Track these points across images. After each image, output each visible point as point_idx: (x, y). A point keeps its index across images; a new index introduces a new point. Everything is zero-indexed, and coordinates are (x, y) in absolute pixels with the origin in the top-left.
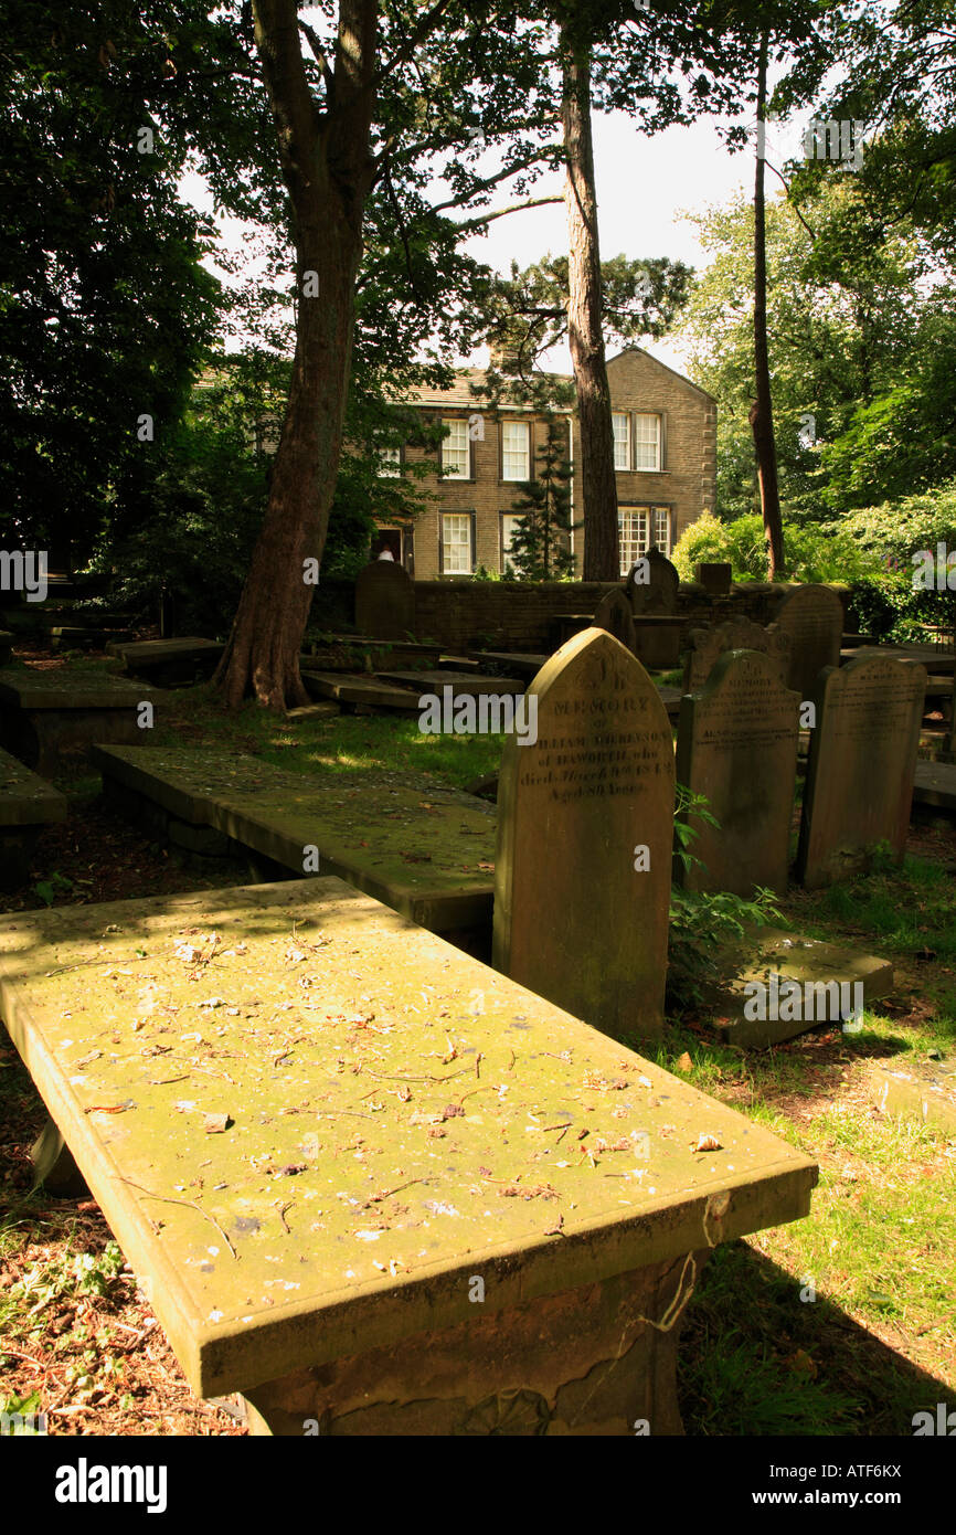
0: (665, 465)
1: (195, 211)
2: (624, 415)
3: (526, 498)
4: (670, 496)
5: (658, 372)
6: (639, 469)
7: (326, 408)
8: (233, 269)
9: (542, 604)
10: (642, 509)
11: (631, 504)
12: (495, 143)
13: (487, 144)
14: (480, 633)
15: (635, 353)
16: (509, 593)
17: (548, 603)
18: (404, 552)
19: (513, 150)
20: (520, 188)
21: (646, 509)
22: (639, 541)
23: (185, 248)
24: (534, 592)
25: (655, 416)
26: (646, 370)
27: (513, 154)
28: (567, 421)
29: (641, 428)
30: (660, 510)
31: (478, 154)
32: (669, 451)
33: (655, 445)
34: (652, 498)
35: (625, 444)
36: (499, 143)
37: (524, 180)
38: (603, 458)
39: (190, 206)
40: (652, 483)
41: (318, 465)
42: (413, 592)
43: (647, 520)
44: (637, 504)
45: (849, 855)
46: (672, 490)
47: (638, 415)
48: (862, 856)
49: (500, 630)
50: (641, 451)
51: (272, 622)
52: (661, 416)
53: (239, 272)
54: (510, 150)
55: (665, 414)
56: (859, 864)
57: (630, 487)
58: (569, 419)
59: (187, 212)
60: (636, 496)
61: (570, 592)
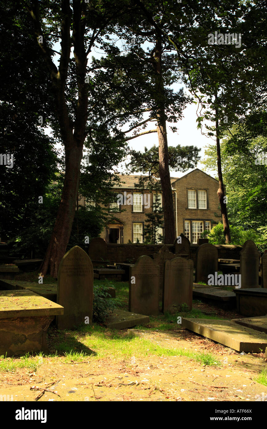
0: (208, 207)
1: (49, 137)
2: (194, 191)
3: (149, 219)
4: (210, 217)
5: (205, 177)
6: (199, 208)
7: (71, 196)
8: (58, 154)
9: (147, 251)
10: (201, 221)
11: (197, 220)
12: (128, 122)
13: (125, 122)
14: (127, 259)
15: (198, 171)
16: (136, 247)
17: (149, 251)
18: (120, 236)
19: (132, 124)
20: (135, 133)
21: (202, 221)
22: (200, 232)
23: (46, 146)
24: (145, 247)
25: (204, 191)
26: (201, 176)
27: (132, 125)
28: (175, 193)
29: (200, 195)
30: (207, 222)
31: (123, 125)
32: (210, 202)
33: (205, 200)
34: (204, 218)
35: (195, 200)
36: (129, 122)
37: (136, 131)
38: (170, 206)
39: (47, 135)
40: (204, 213)
41: (69, 211)
42: (107, 247)
43: (203, 225)
44: (199, 220)
45: (176, 307)
46: (211, 215)
47: (199, 191)
48: (179, 307)
49: (134, 259)
50: (200, 203)
51: (55, 253)
52: (207, 191)
53: (60, 154)
54: (131, 124)
55: (208, 190)
56: (179, 309)
57: (197, 214)
58: (175, 192)
59: (47, 137)
60: (199, 217)
61: (156, 247)
